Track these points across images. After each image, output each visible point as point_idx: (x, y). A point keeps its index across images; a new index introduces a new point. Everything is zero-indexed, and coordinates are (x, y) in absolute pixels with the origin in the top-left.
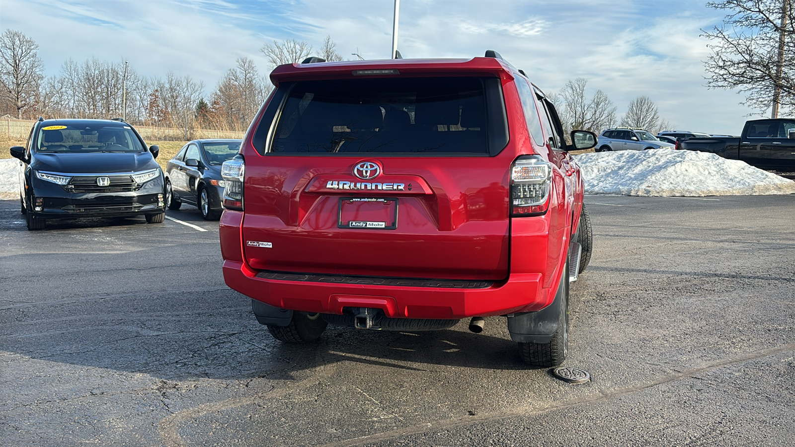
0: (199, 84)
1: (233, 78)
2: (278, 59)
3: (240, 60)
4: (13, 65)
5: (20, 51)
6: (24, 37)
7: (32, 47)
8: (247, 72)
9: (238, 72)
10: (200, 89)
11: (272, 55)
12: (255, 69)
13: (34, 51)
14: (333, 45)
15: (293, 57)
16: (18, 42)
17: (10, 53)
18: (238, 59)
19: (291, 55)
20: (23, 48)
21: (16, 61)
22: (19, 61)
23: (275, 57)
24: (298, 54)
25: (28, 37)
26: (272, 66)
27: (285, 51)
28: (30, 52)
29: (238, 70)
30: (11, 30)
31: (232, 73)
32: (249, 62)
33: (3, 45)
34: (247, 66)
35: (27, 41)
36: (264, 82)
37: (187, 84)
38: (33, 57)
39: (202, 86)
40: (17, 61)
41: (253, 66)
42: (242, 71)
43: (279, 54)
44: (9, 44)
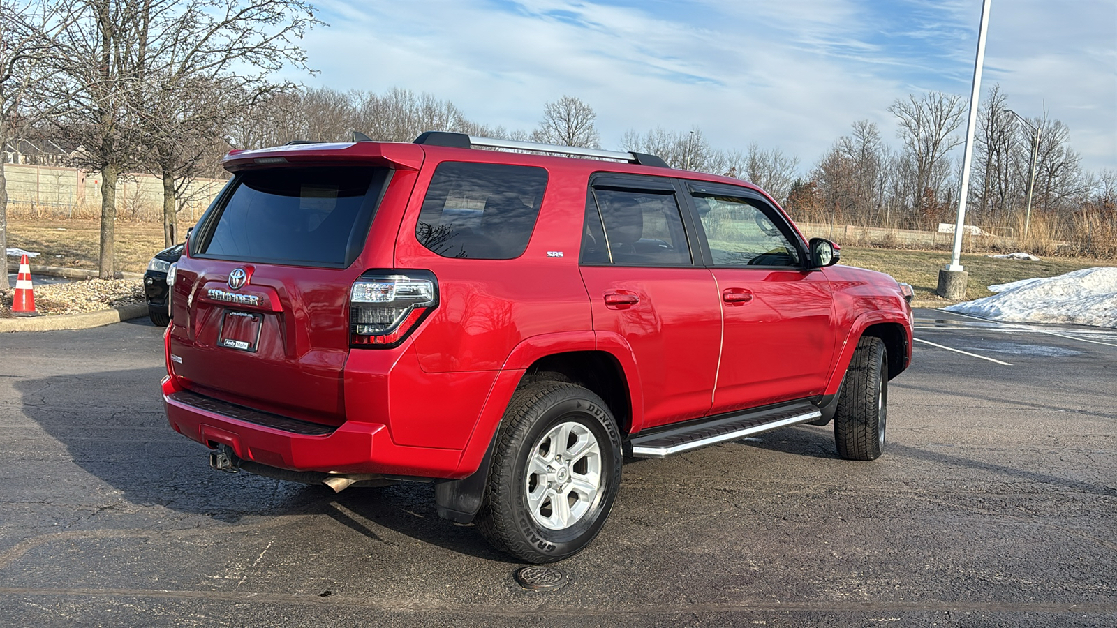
0: (792, 159)
1: (846, 150)
2: (913, 121)
3: (857, 124)
4: (566, 139)
5: (575, 122)
6: (581, 104)
7: (589, 116)
8: (866, 140)
9: (853, 141)
10: (792, 166)
11: (905, 115)
12: (879, 136)
13: (591, 121)
14: (1003, 97)
15: (937, 116)
16: (574, 110)
17: (564, 125)
18: (855, 123)
19: (934, 114)
20: (579, 118)
21: (569, 134)
22: (573, 134)
23: (910, 118)
24: (945, 112)
25: (585, 105)
26: (903, 130)
27: (926, 108)
28: (586, 123)
29: (854, 138)
30: (567, 96)
31: (845, 143)
32: (871, 126)
33: (558, 115)
34: (867, 132)
35: (584, 110)
36: (885, 154)
37: (775, 159)
38: (588, 129)
39: (795, 162)
40: (571, 135)
41: (876, 131)
42: (859, 139)
43: (915, 113)
44: (564, 114)
